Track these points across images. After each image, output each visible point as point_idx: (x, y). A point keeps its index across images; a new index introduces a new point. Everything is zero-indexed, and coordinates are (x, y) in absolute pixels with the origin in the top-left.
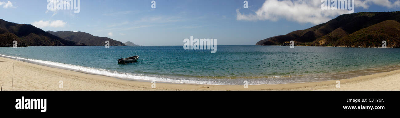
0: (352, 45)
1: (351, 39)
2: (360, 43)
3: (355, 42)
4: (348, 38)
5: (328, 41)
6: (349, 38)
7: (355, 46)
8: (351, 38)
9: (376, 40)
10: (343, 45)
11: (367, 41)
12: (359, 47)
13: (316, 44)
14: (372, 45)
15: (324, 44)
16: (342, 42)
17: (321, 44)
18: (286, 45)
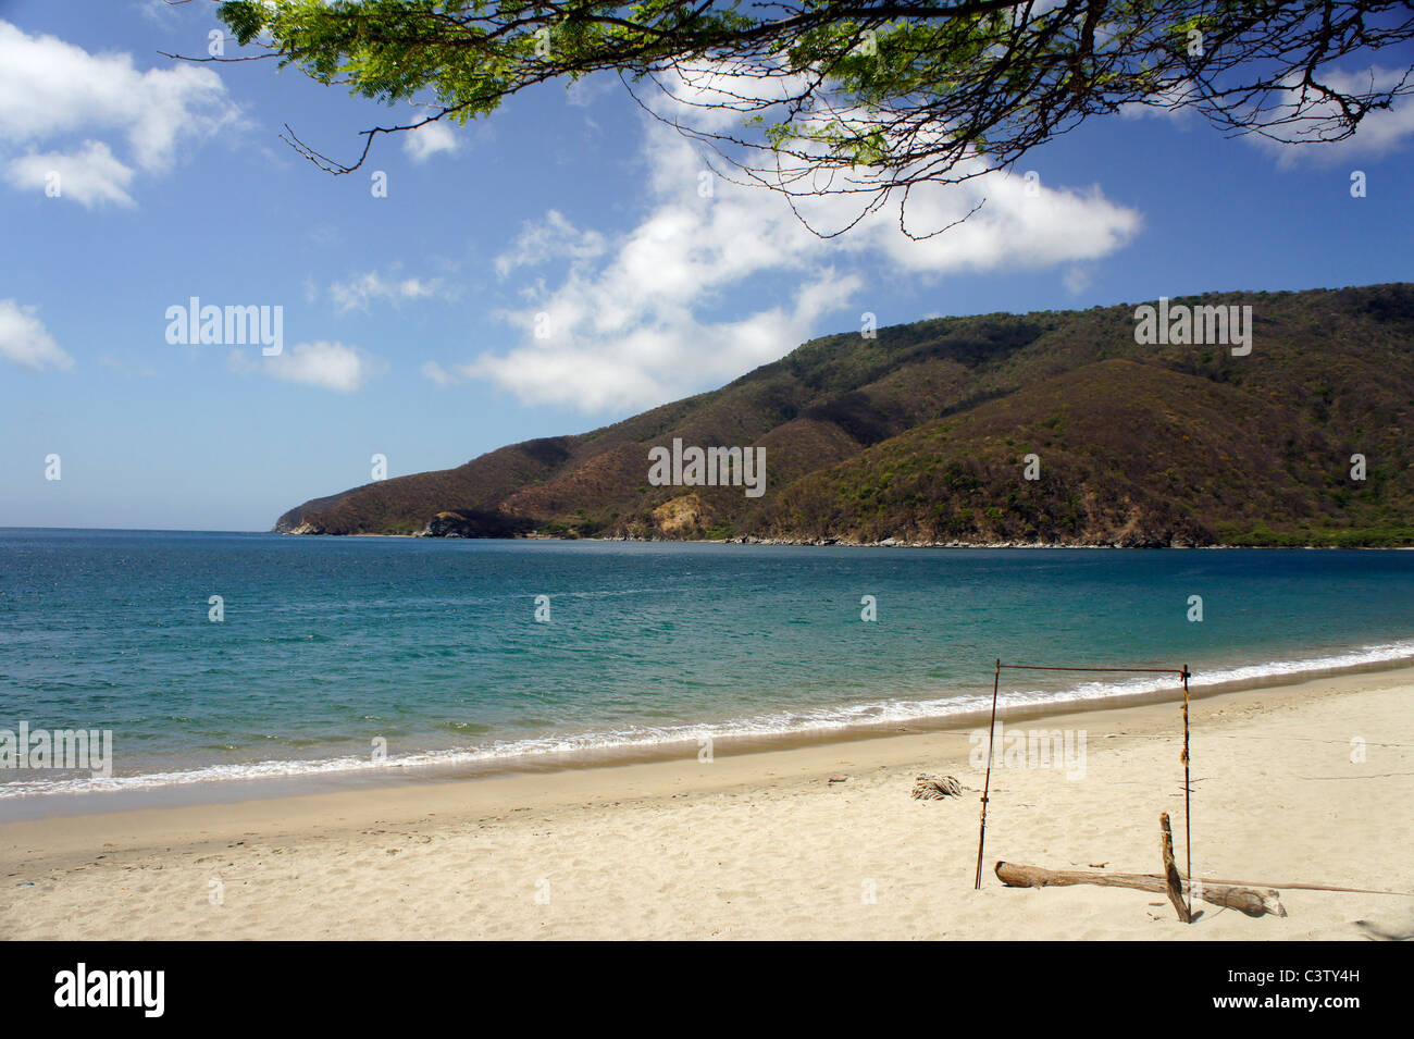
0: (845, 532)
1: (843, 491)
2: (897, 519)
3: (865, 508)
4: (825, 486)
5: (713, 503)
6: (833, 483)
7: (863, 539)
8: (844, 484)
9: (1004, 499)
10: (788, 529)
11: (940, 506)
12: (889, 541)
13: (634, 525)
14: (974, 530)
15: (686, 527)
16: (788, 515)
17: (666, 525)
18: (444, 535)
